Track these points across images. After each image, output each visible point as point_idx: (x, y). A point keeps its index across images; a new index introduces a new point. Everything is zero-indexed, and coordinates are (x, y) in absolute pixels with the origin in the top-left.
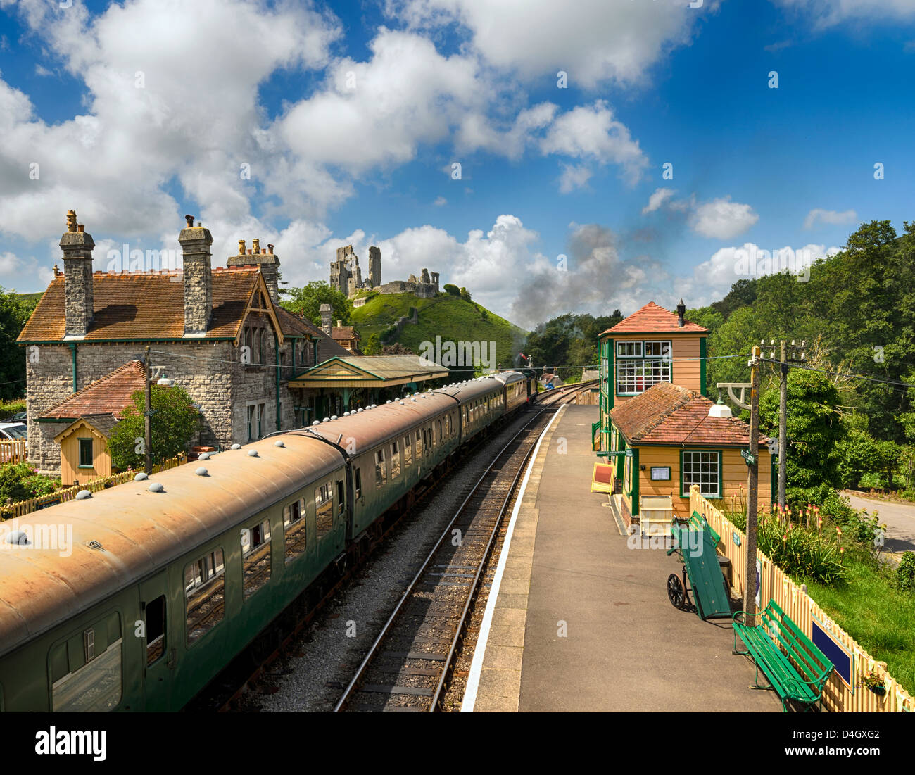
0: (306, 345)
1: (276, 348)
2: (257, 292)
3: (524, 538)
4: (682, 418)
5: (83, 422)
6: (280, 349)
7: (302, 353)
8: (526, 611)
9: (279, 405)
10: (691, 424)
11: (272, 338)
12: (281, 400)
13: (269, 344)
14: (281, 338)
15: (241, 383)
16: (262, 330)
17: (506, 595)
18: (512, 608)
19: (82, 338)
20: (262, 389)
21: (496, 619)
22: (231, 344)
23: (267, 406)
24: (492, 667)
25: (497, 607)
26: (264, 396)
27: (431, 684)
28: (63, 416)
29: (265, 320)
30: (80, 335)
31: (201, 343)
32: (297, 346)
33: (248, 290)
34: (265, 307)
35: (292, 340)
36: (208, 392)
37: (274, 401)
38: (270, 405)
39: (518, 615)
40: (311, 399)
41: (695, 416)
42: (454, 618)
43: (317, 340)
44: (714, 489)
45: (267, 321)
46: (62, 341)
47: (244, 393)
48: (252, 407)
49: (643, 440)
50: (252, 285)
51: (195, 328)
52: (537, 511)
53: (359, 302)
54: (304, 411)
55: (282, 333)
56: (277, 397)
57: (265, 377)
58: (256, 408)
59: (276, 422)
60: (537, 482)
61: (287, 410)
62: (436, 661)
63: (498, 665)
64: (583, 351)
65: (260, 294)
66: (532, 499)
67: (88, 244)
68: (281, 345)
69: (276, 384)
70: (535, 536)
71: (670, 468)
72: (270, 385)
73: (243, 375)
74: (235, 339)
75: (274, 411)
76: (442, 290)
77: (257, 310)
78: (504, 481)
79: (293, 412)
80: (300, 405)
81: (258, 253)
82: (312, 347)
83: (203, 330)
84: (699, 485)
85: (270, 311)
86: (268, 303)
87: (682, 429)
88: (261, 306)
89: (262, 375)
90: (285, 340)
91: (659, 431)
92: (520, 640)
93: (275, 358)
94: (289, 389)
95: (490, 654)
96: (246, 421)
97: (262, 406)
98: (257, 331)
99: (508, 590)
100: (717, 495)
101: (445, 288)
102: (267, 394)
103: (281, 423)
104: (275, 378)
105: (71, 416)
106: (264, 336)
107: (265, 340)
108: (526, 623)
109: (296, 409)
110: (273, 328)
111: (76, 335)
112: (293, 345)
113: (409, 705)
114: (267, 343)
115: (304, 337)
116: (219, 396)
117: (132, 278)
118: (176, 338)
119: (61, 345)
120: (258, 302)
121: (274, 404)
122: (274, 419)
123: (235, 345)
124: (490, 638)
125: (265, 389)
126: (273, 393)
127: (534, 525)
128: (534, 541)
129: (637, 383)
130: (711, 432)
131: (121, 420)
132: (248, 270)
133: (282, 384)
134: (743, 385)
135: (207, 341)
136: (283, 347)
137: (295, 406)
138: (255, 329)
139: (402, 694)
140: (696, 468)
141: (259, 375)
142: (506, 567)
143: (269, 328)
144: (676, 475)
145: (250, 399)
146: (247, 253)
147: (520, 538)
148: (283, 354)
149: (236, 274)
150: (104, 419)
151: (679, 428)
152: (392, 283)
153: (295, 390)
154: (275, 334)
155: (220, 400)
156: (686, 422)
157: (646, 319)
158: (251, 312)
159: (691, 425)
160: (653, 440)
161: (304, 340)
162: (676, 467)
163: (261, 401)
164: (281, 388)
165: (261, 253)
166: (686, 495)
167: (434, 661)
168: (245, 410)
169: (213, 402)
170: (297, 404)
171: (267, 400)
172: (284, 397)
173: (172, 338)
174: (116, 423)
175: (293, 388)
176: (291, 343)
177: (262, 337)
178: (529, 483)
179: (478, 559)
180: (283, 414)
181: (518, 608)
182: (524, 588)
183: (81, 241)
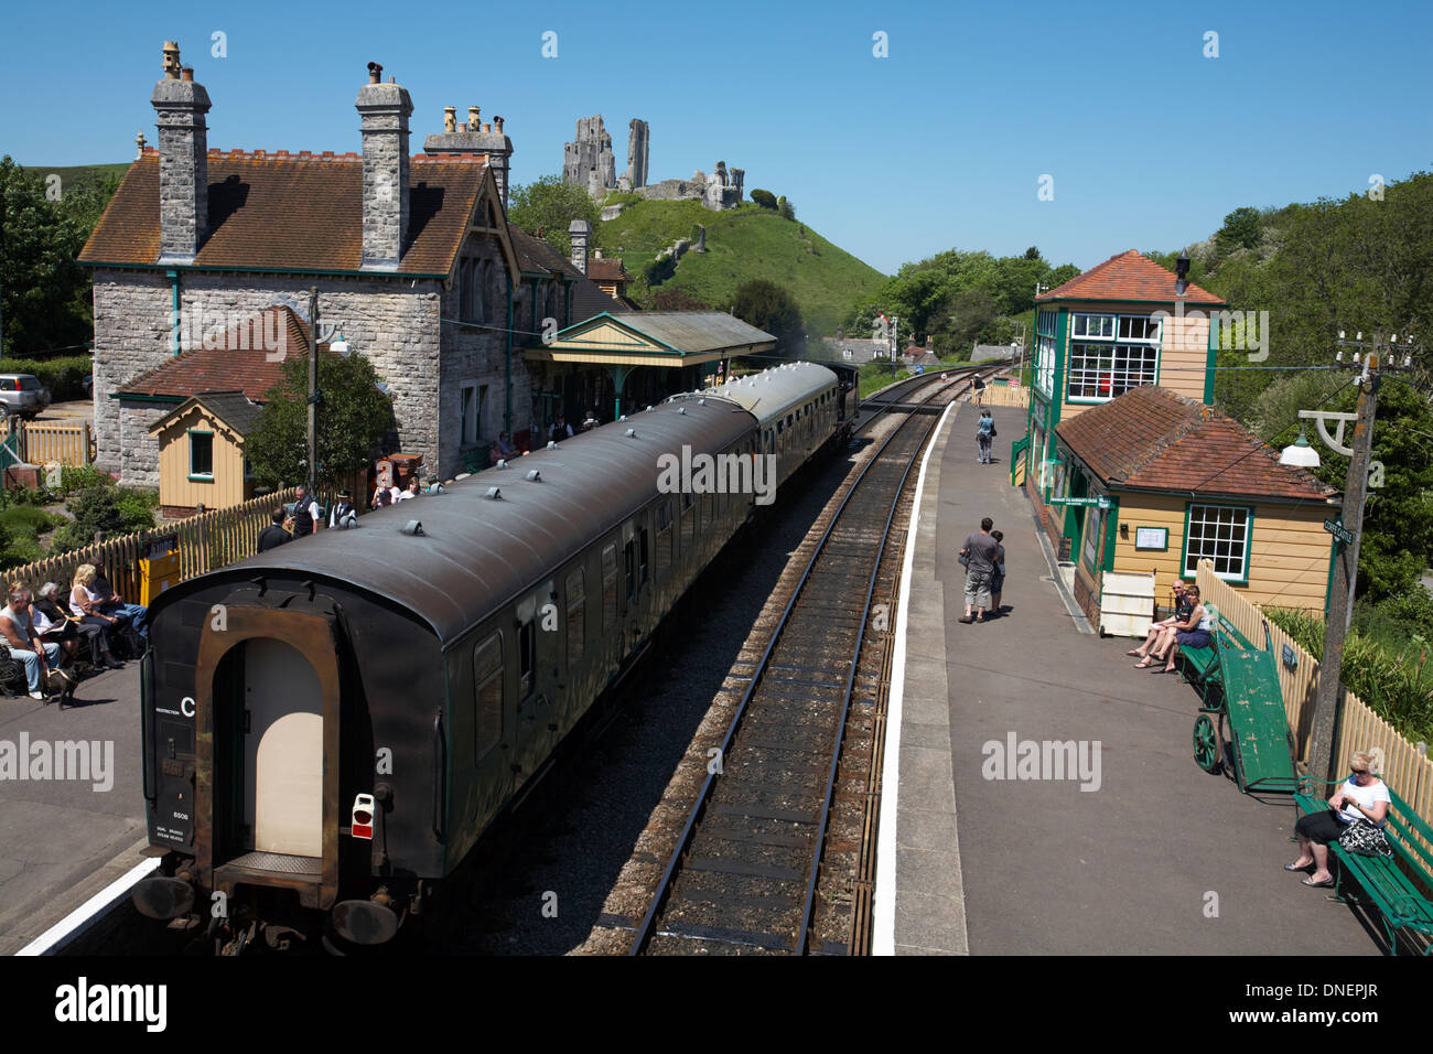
0: (553, 291)
1: (508, 294)
2: (483, 199)
3: (926, 631)
4: (1192, 449)
5: (198, 405)
6: (514, 296)
7: (546, 303)
8: (950, 754)
9: (509, 386)
10: (1208, 460)
11: (502, 276)
12: (513, 379)
13: (498, 287)
14: (516, 277)
15: (453, 351)
16: (488, 262)
17: (913, 726)
18: (927, 747)
19: (189, 261)
20: (485, 361)
21: (906, 764)
22: (439, 285)
23: (492, 389)
24: (912, 846)
25: (903, 745)
26: (488, 372)
27: (796, 862)
28: (162, 392)
29: (492, 246)
30: (185, 256)
31: (390, 281)
32: (540, 291)
33: (470, 195)
34: (494, 226)
35: (533, 281)
36: (399, 363)
37: (502, 381)
38: (496, 387)
39: (938, 759)
40: (558, 379)
41: (1213, 449)
42: (819, 754)
43: (570, 281)
44: (1236, 568)
45: (496, 249)
46: (156, 266)
47: (457, 367)
48: (469, 391)
49: (1127, 482)
50: (476, 188)
51: (378, 255)
52: (939, 584)
53: (610, 212)
54: (546, 398)
55: (519, 269)
56: (507, 375)
57: (489, 341)
58: (475, 392)
59: (504, 416)
60: (932, 535)
61: (521, 396)
62: (800, 823)
63: (922, 841)
64: (974, 313)
65: (487, 204)
66: (927, 563)
67: (200, 101)
68: (516, 289)
69: (506, 353)
70: (943, 627)
71: (1167, 529)
72: (497, 355)
73: (456, 337)
74: (446, 277)
75: (502, 396)
76: (747, 197)
77: (482, 229)
78: (869, 528)
79: (530, 399)
80: (541, 389)
81: (478, 129)
82: (562, 293)
83: (392, 260)
84: (1212, 559)
85: (501, 232)
86: (499, 219)
87: (1191, 468)
88: (489, 224)
89: (484, 338)
90: (523, 280)
91: (1154, 469)
92: (949, 802)
93: (506, 310)
94: (525, 361)
95: (905, 823)
96: (459, 414)
97: (484, 389)
98: (480, 265)
99: (917, 718)
100: (1239, 577)
101: (752, 195)
102: (492, 369)
103: (512, 418)
104: (504, 343)
105: (174, 392)
106: (491, 272)
107: (491, 279)
108: (954, 773)
109: (535, 394)
110: (505, 260)
111: (179, 256)
112: (534, 289)
113: (766, 894)
114: (494, 286)
115: (552, 276)
116: (417, 370)
117: (272, 165)
118: (348, 272)
119: (153, 271)
120: (483, 216)
121: (503, 386)
122: (502, 410)
123: (447, 287)
124: (901, 796)
125: (489, 361)
126: (500, 368)
127: (939, 609)
128: (943, 635)
129: (1100, 382)
130: (1238, 476)
131: (258, 403)
132: (470, 161)
133: (515, 354)
134: (1343, 417)
135: (399, 278)
136: (519, 292)
137: (533, 390)
138: (477, 260)
139: (755, 876)
140: (1210, 531)
141: (482, 337)
142: (906, 678)
143: (498, 259)
144: (1176, 542)
145: (465, 375)
146: (460, 130)
147: (919, 630)
148: (517, 304)
149: (448, 167)
150: (231, 400)
151: (1187, 465)
152: (666, 182)
153: (534, 364)
154: (508, 271)
155: (418, 376)
156: (1198, 457)
157: (1123, 278)
158: (472, 232)
159: (1206, 463)
160: (1144, 484)
161: (551, 281)
162: (1178, 528)
163: (483, 381)
164: (513, 361)
165: (483, 130)
166: (1189, 573)
167: (796, 824)
168: (458, 394)
169: (407, 380)
170: (537, 386)
171: (491, 378)
172: (518, 375)
173: (340, 271)
174: (250, 407)
175: (531, 361)
176: (530, 286)
177: (487, 274)
178: (919, 537)
179: (846, 658)
180: (515, 403)
181: (937, 748)
182: (941, 716)
183: (187, 95)
